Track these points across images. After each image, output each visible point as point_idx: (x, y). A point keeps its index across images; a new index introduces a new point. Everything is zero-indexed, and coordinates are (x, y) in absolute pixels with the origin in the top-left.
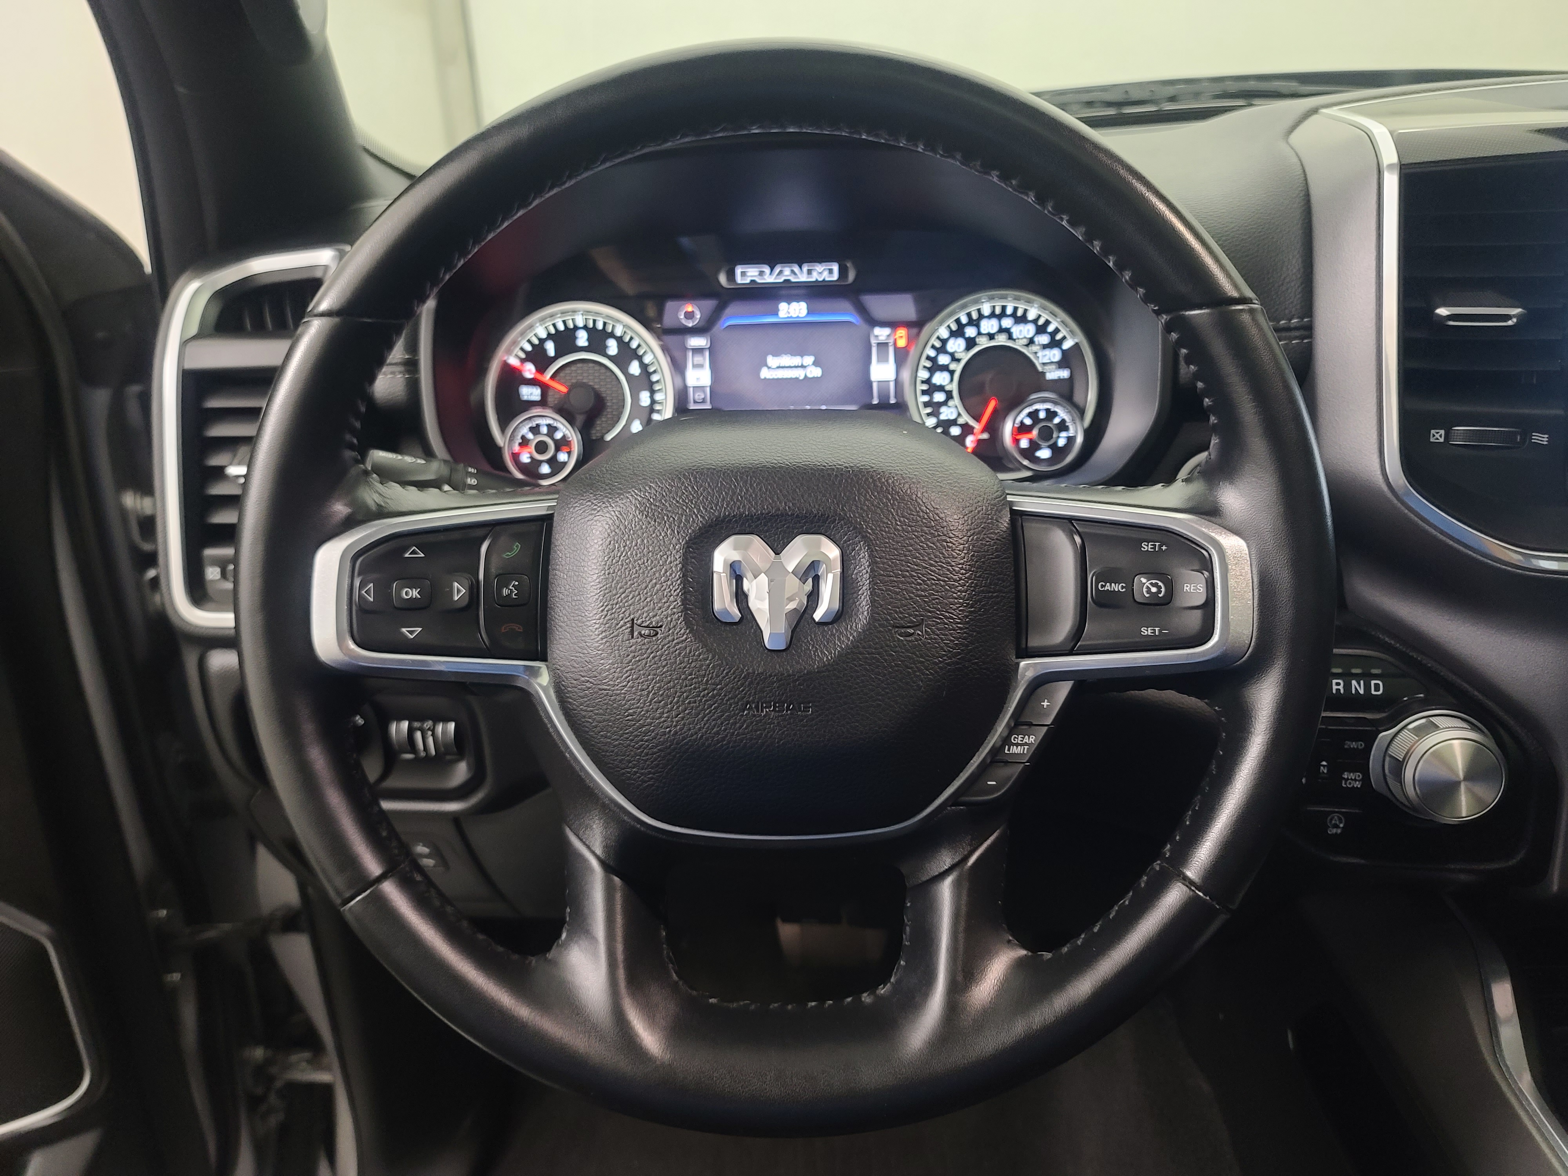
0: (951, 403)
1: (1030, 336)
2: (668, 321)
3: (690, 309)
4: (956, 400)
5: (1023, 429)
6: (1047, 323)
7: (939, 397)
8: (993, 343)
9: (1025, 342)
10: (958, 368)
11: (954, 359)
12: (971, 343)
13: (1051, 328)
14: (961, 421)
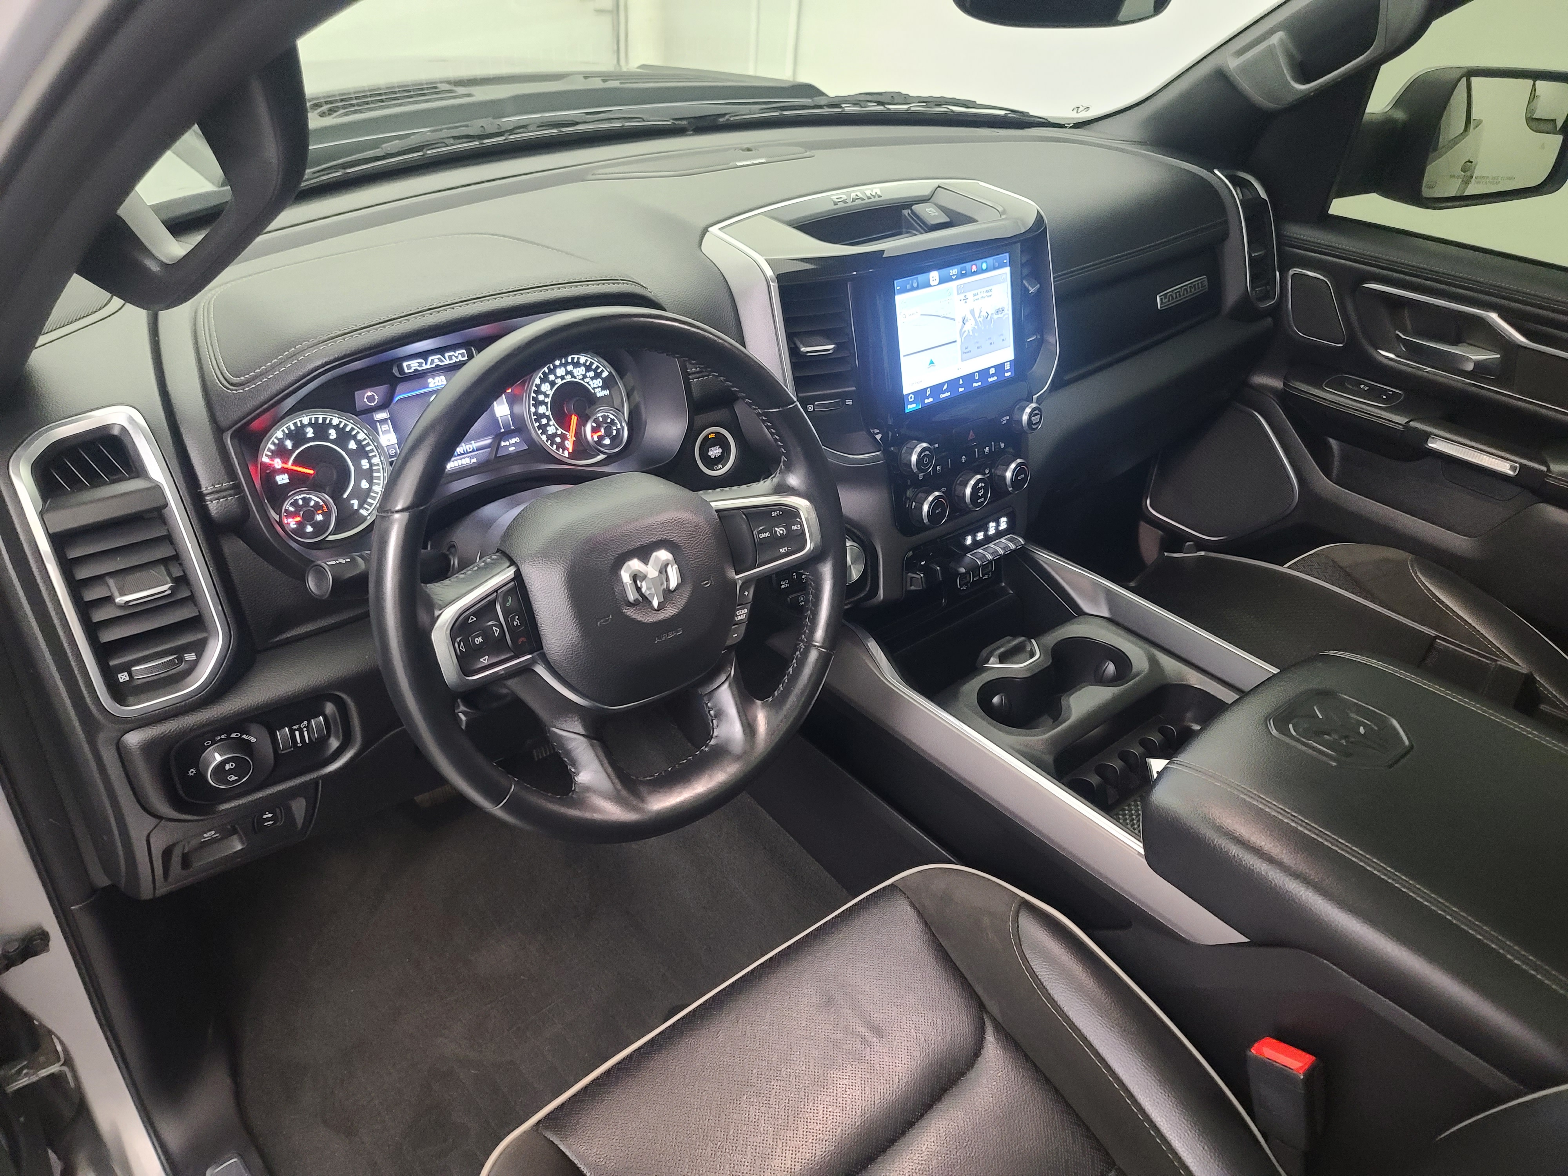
0: (551, 423)
1: (584, 373)
2: (359, 406)
3: (369, 394)
4: (552, 422)
5: (594, 430)
6: (592, 363)
7: (544, 421)
8: (564, 381)
9: (581, 377)
10: (548, 400)
11: (547, 396)
12: (552, 384)
13: (594, 367)
14: (559, 432)
